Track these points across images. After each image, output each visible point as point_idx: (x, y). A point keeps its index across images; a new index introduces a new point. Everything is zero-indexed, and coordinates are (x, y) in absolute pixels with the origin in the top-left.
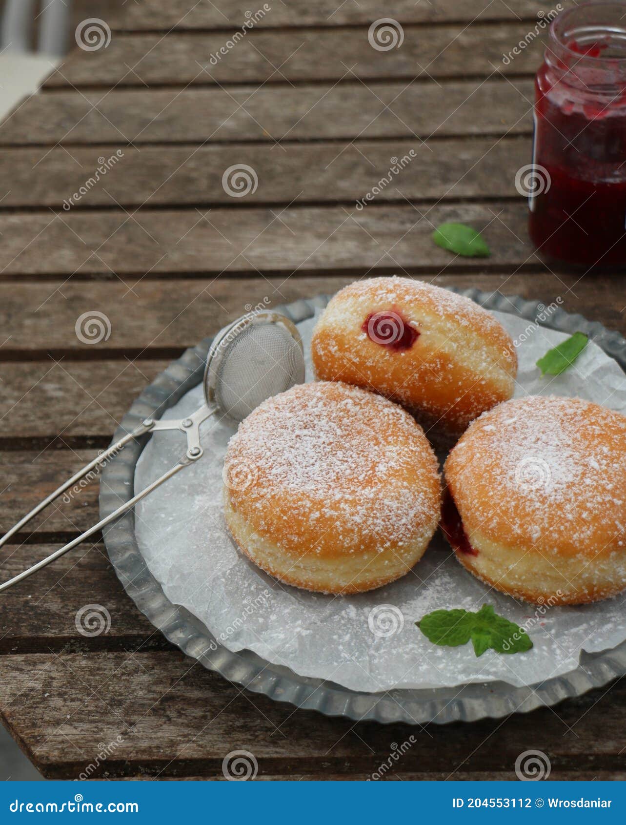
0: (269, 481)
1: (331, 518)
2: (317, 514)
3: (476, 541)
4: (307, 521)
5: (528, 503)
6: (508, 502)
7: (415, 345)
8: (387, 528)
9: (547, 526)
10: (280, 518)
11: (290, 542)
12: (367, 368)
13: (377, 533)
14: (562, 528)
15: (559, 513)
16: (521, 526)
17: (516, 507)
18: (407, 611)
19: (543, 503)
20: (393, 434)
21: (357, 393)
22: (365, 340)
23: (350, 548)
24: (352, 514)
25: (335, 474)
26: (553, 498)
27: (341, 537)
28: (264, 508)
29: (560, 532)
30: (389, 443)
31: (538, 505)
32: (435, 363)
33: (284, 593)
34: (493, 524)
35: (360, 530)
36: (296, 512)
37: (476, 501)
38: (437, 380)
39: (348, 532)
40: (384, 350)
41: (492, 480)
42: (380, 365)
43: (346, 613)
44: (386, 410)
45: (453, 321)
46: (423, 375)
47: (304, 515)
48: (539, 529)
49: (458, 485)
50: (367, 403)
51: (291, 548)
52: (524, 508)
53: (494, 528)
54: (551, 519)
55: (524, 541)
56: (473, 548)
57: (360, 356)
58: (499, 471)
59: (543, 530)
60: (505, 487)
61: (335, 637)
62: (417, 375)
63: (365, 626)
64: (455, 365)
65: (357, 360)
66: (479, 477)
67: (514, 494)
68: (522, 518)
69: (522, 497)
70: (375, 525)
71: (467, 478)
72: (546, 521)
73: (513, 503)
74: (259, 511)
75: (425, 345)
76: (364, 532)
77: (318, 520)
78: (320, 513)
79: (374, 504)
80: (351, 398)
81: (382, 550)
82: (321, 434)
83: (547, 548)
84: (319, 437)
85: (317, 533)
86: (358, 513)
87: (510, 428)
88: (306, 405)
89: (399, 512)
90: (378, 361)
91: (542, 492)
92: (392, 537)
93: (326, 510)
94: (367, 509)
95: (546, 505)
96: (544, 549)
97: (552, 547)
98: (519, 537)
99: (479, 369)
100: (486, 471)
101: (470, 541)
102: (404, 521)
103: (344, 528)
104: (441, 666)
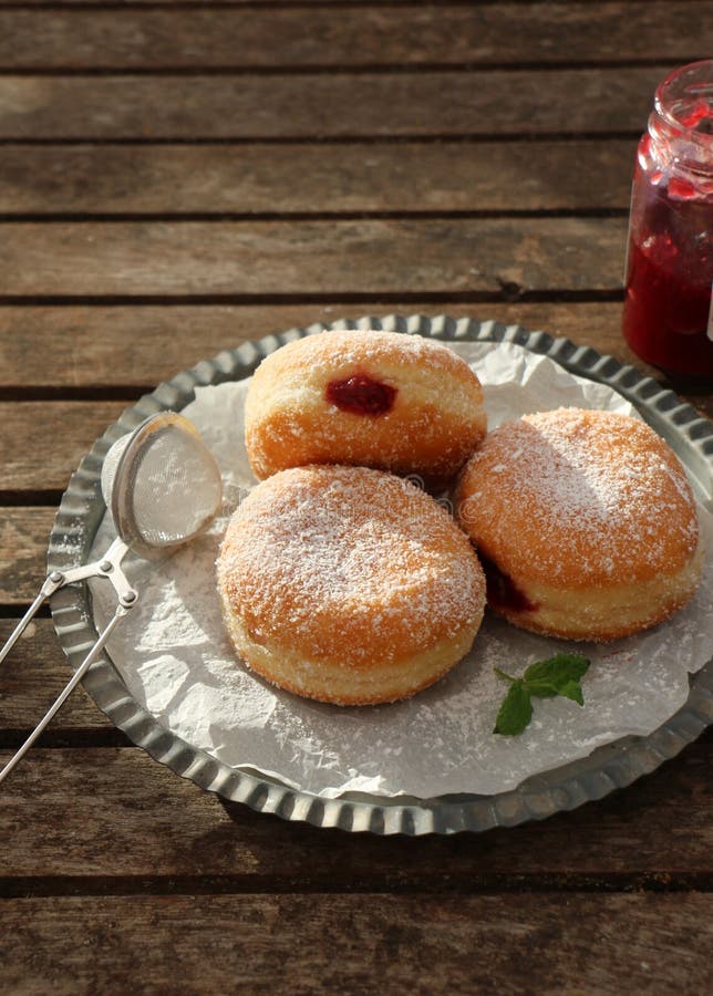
0: (306, 597)
1: (396, 617)
2: (380, 618)
3: (536, 594)
4: (370, 628)
5: (589, 537)
6: (566, 542)
7: (396, 404)
8: (453, 609)
9: (618, 554)
10: (336, 635)
11: (356, 657)
12: (348, 443)
13: (446, 618)
14: (634, 552)
15: (625, 536)
16: (591, 563)
17: (579, 544)
18: (477, 692)
19: (604, 531)
20: (405, 505)
21: (340, 471)
22: (337, 413)
23: (423, 643)
24: (416, 606)
25: (369, 567)
26: (612, 523)
27: (412, 634)
28: (313, 629)
29: (633, 557)
30: (405, 515)
31: (600, 535)
32: (423, 417)
33: (342, 716)
34: (559, 569)
35: (429, 620)
36: (354, 622)
37: (529, 551)
38: (427, 436)
39: (417, 626)
40: (365, 420)
41: (538, 524)
42: (364, 436)
43: (421, 715)
44: (381, 481)
45: (427, 367)
46: (412, 434)
47: (365, 622)
48: (611, 560)
49: (497, 540)
50: (357, 479)
51: (357, 664)
52: (587, 544)
53: (561, 573)
54: (620, 546)
55: (600, 578)
56: (533, 602)
57: (336, 433)
58: (541, 512)
59: (615, 559)
60: (556, 528)
61: (426, 745)
62: (407, 437)
63: (448, 722)
64: (442, 414)
65: (333, 438)
66: (521, 524)
67: (570, 532)
68: (588, 554)
69: (580, 532)
70: (440, 609)
71: (505, 529)
72: (615, 549)
73: (574, 542)
74: (307, 634)
75: (407, 401)
76: (433, 622)
77: (381, 624)
78: (382, 615)
79: (431, 587)
80: (337, 478)
81: (454, 634)
82: (327, 528)
83: (625, 578)
84: (326, 532)
85: (384, 639)
86: (420, 602)
87: (521, 462)
88: (294, 501)
89: (459, 587)
90: (360, 433)
91: (599, 520)
92: (460, 617)
93: (387, 610)
94: (428, 595)
95: (609, 533)
96: (623, 581)
97: (629, 576)
98: (592, 575)
99: (464, 410)
100: (526, 516)
101: (528, 596)
102: (465, 595)
103: (413, 624)
104: (551, 738)
